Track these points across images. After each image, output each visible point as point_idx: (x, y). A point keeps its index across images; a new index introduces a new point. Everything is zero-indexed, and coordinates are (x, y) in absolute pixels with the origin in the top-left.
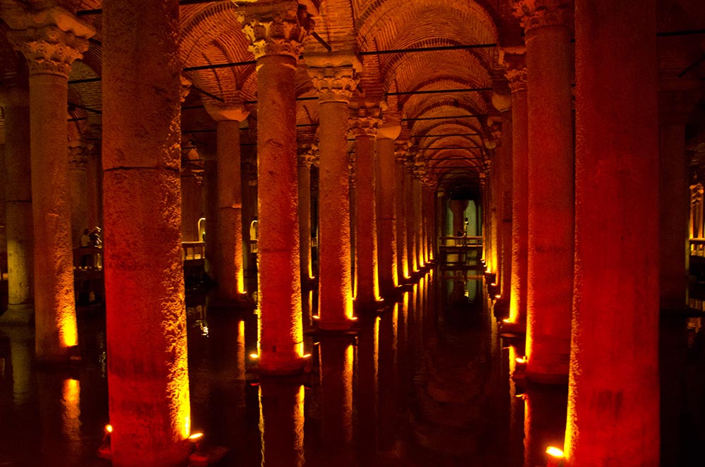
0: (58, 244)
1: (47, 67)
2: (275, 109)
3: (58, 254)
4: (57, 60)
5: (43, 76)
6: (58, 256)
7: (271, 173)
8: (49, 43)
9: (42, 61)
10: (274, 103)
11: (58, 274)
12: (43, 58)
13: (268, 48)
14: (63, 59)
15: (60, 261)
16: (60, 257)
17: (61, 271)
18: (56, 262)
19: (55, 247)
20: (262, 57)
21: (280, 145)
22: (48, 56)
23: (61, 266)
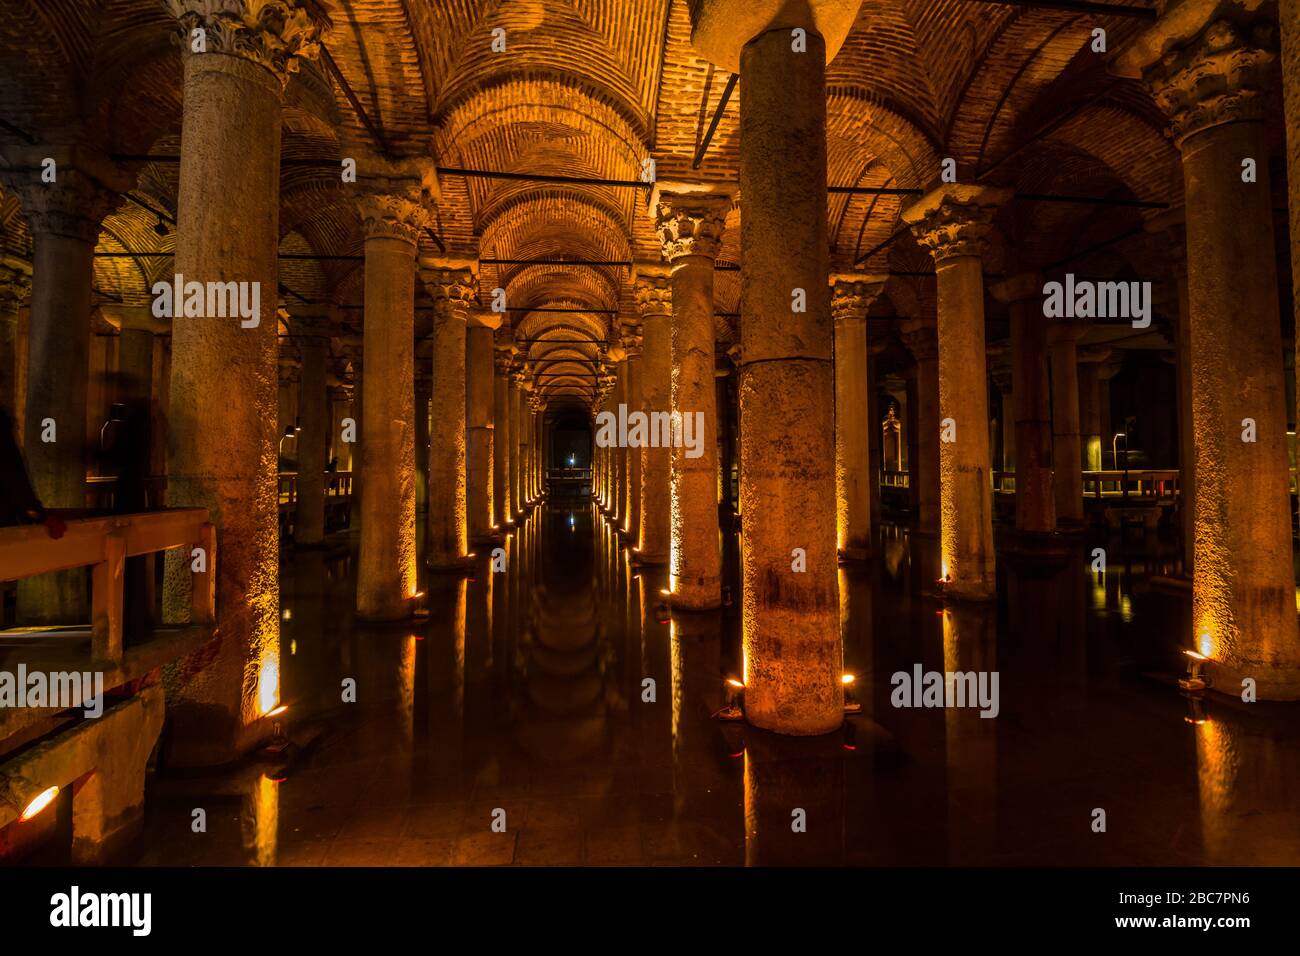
0: (404, 460)
1: (398, 230)
2: (701, 316)
3: (405, 473)
4: (412, 224)
5: (392, 241)
6: (404, 476)
7: (696, 384)
8: (409, 200)
9: (395, 222)
10: (699, 308)
11: (402, 502)
12: (394, 218)
13: (695, 247)
14: (416, 224)
15: (405, 483)
16: (407, 478)
17: (406, 497)
18: (401, 484)
19: (402, 464)
20: (687, 256)
21: (705, 355)
22: (401, 217)
23: (407, 490)
